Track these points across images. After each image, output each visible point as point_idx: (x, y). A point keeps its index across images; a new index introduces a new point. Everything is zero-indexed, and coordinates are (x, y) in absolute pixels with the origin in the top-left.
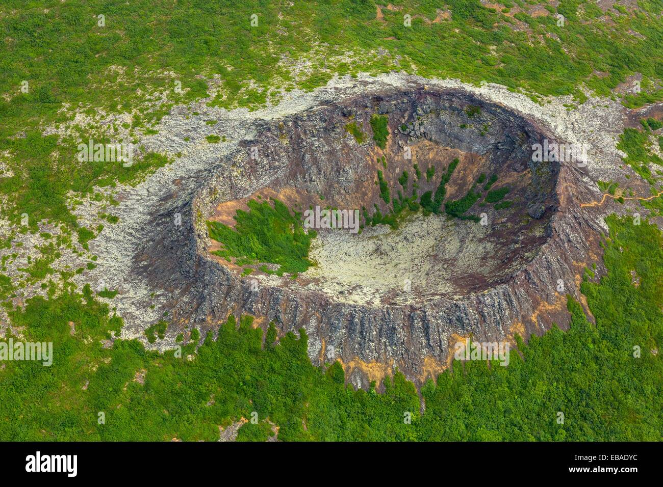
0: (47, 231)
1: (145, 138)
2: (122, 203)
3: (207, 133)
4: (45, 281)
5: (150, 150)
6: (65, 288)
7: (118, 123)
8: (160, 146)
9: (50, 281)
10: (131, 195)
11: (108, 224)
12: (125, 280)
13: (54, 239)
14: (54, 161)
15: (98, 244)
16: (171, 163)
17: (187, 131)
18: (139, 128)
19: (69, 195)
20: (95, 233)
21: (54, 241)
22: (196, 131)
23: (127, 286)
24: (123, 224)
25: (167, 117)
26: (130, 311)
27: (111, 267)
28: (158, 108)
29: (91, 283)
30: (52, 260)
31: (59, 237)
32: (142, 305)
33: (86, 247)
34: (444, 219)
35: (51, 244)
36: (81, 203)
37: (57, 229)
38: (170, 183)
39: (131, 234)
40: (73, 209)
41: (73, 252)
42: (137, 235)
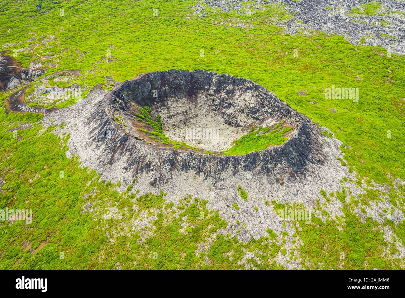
0: (362, 213)
1: (278, 233)
2: (314, 198)
3: (243, 202)
4: (371, 187)
6: (362, 179)
7: (288, 259)
8: (273, 218)
9: (368, 186)
10: (307, 199)
11: (327, 194)
12: (332, 160)
13: (359, 206)
15: (336, 187)
16: (275, 201)
17: (252, 214)
18: (277, 243)
19: (342, 229)
20: (336, 195)
22: (247, 210)
23: (332, 158)
24: (320, 187)
25: (255, 237)
26: (335, 148)
27: (335, 171)
28: (256, 251)
29: (348, 172)
30: (364, 195)
31: (357, 206)
32: (329, 146)
33: (344, 191)
35: (362, 205)
36: (337, 218)
37: (356, 211)
38: (284, 185)
39: (319, 176)
40: (343, 217)
41: (351, 192)
42: (316, 172)
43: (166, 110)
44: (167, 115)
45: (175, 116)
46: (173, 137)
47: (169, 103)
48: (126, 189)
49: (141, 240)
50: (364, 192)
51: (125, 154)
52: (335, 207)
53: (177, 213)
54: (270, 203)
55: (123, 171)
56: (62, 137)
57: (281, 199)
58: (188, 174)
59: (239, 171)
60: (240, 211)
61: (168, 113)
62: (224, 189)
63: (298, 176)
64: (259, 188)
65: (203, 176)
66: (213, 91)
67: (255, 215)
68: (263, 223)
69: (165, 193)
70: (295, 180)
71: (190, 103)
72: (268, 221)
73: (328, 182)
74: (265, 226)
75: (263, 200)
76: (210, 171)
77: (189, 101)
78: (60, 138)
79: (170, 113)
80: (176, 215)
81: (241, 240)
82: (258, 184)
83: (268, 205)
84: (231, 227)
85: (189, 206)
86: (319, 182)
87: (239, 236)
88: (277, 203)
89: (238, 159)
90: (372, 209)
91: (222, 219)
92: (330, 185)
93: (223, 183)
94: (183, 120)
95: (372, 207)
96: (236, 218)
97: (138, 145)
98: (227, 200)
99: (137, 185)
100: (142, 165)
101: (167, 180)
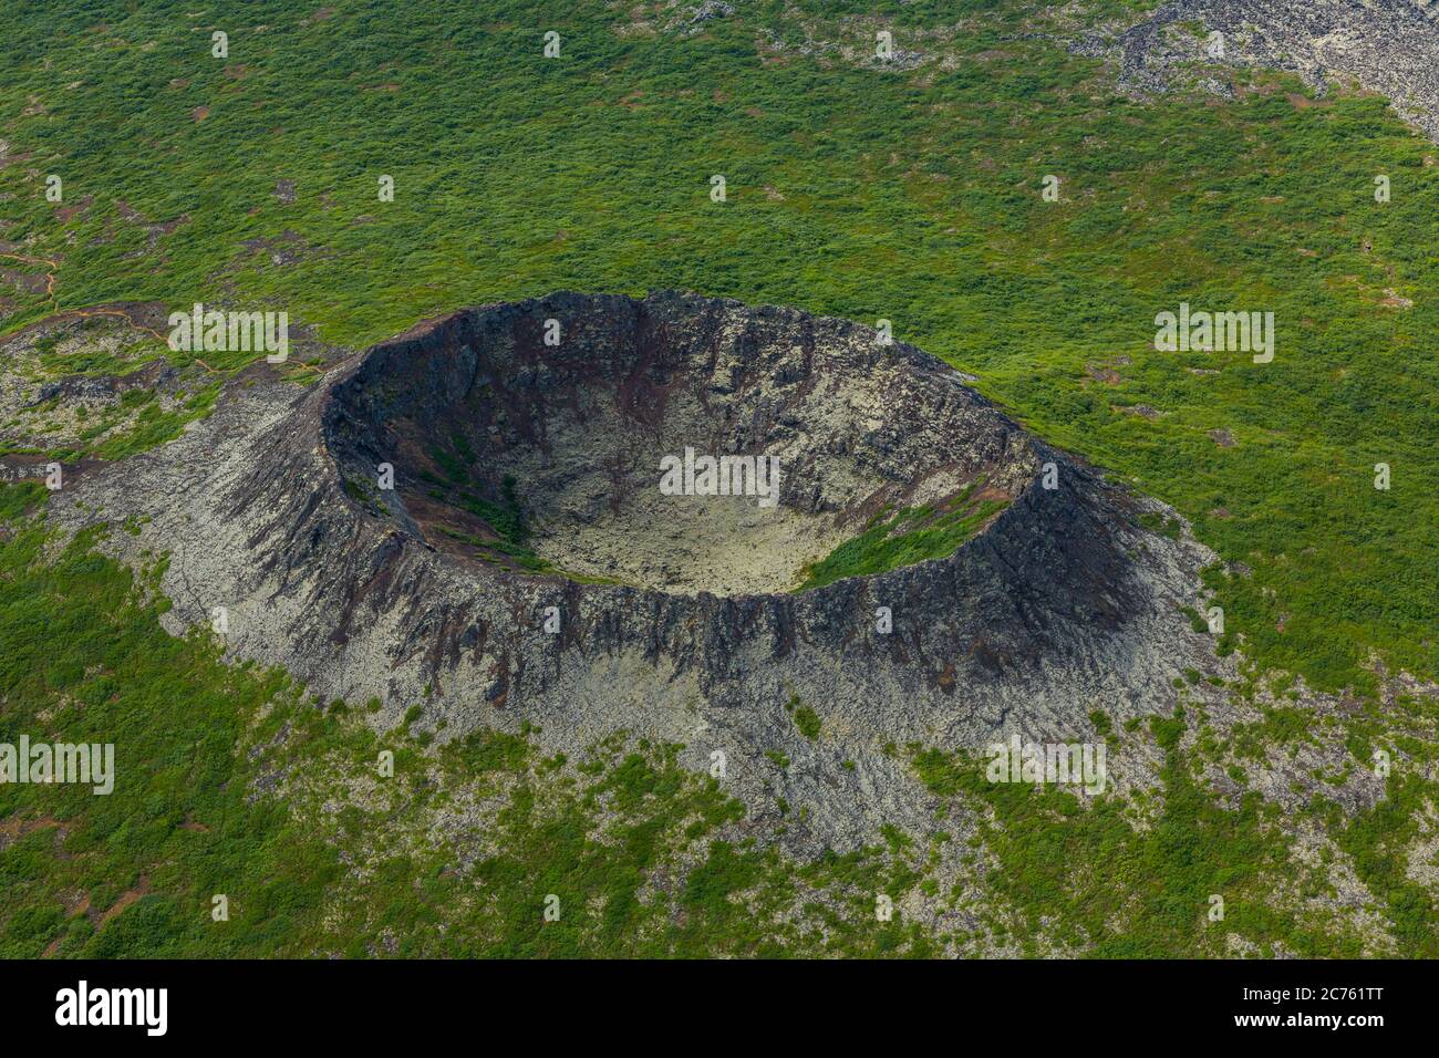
0: (1230, 781)
1: (918, 836)
3: (805, 745)
4: (1288, 702)
5: (931, 798)
6: (1260, 675)
7: (941, 905)
8: (907, 793)
9: (1278, 697)
11: (1113, 721)
12: (1156, 614)
13: (1227, 761)
14: (1128, 912)
15: (1154, 703)
16: (919, 745)
17: (833, 782)
18: (910, 865)
19: (1146, 827)
20: (1147, 726)
21: (1229, 757)
22: (818, 768)
23: (1160, 605)
24: (1091, 700)
25: (836, 848)
26: (1178, 572)
27: (1161, 649)
28: (836, 885)
29: (1211, 652)
30: (1254, 727)
31: (1218, 760)
32: (1156, 565)
33: (1180, 714)
34: (533, 542)
35: (1239, 755)
36: (1135, 793)
37: (1207, 774)
38: (957, 692)
39: (1093, 665)
40: (1156, 792)
41: (1208, 717)
42: (1084, 653)
43: (539, 454)
44: (543, 475)
45: (574, 477)
46: (567, 559)
47: (549, 428)
48: (401, 718)
49: (460, 866)
50: (1253, 717)
51: (393, 605)
52: (1135, 762)
53: (579, 786)
54: (901, 749)
55: (389, 661)
56: (137, 565)
57: (941, 736)
58: (616, 659)
59: (794, 647)
60: (792, 770)
61: (544, 468)
62: (740, 703)
63: (1009, 663)
64: (866, 701)
65: (667, 665)
66: (728, 373)
67: (844, 783)
68: (871, 806)
69: (536, 724)
70: (998, 676)
71: (634, 426)
72: (888, 801)
73: (1124, 686)
74: (874, 815)
75: (876, 739)
76: (692, 646)
77: (630, 419)
78: (130, 570)
79: (553, 466)
80: (574, 790)
81: (790, 854)
82: (862, 688)
83: (894, 755)
84: (759, 819)
85: (620, 761)
86: (1092, 682)
87: (784, 845)
88: (927, 749)
89: (790, 604)
90: (1270, 768)
91: (730, 797)
92: (1134, 696)
93: (735, 683)
94: (609, 495)
95: (1274, 764)
96: (778, 791)
97: (440, 570)
98: (750, 737)
99: (440, 704)
100: (453, 636)
101: (543, 682)
